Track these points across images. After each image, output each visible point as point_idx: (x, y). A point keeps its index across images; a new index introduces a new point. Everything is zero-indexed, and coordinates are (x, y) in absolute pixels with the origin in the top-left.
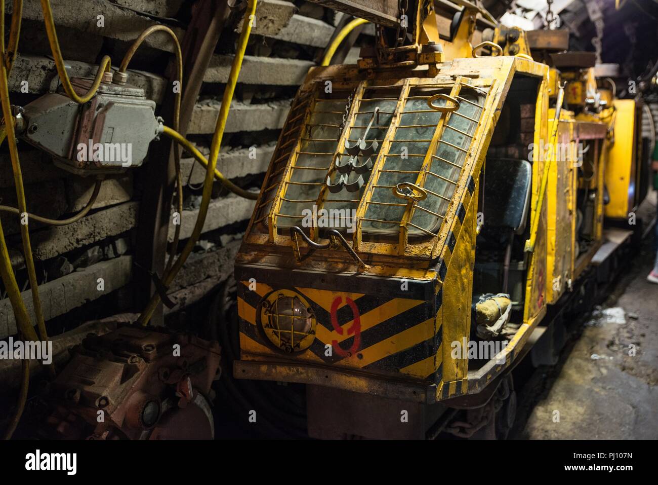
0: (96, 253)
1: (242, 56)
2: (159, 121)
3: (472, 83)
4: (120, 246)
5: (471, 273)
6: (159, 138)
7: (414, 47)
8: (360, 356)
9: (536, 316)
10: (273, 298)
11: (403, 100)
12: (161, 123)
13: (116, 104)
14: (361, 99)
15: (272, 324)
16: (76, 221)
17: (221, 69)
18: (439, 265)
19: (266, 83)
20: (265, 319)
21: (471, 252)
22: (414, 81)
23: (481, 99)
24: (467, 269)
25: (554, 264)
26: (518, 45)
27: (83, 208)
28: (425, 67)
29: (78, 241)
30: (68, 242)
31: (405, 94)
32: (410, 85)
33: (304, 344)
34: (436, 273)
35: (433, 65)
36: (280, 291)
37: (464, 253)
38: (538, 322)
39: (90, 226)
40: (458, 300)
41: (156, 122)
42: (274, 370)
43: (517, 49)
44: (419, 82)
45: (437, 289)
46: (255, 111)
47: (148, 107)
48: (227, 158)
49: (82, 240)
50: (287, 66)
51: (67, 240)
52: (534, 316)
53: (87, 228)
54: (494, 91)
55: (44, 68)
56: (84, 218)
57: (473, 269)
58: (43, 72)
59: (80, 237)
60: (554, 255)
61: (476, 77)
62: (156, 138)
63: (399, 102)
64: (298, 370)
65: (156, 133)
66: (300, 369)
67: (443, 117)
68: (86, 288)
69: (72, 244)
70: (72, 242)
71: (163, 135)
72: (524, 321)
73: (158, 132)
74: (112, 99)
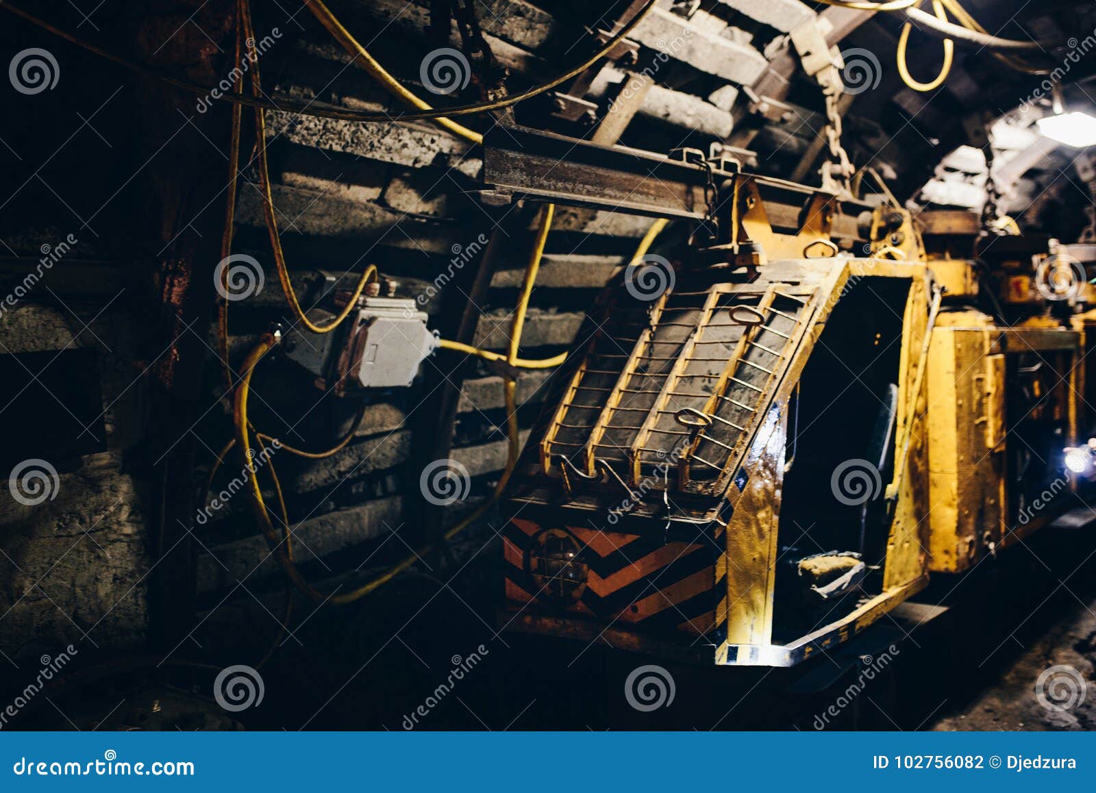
0: (361, 490)
1: (539, 254)
2: (435, 335)
3: (788, 291)
4: (390, 481)
5: (776, 518)
6: (434, 354)
7: (729, 246)
8: (635, 609)
9: (906, 585)
10: (543, 538)
11: (707, 310)
12: (438, 337)
13: (380, 319)
14: (662, 308)
15: (542, 569)
16: (339, 451)
17: (515, 272)
18: (721, 504)
19: (575, 285)
20: (534, 562)
21: (774, 492)
22: (724, 288)
23: (800, 311)
24: (767, 512)
25: (956, 519)
26: (902, 233)
27: (346, 436)
28: (743, 270)
29: (340, 474)
30: (328, 475)
31: (712, 302)
32: (718, 293)
33: (576, 594)
34: (716, 514)
35: (752, 267)
36: (550, 531)
37: (763, 493)
38: (909, 595)
39: (354, 456)
40: (752, 548)
41: (432, 337)
42: (538, 622)
43: (900, 237)
44: (733, 288)
45: (718, 533)
46: (562, 320)
47: (417, 321)
48: (527, 379)
49: (345, 472)
50: (603, 265)
51: (327, 472)
52: (901, 584)
53: (351, 460)
54: (815, 300)
55: (307, 281)
56: (348, 448)
57: (778, 512)
58: (305, 286)
59: (342, 469)
60: (956, 506)
61: (796, 284)
62: (431, 355)
63: (702, 313)
64: (565, 622)
65: (430, 349)
66: (568, 623)
67: (747, 333)
68: (348, 530)
69: (334, 477)
70: (333, 474)
71: (439, 351)
72: (884, 589)
73: (433, 348)
74: (375, 313)
